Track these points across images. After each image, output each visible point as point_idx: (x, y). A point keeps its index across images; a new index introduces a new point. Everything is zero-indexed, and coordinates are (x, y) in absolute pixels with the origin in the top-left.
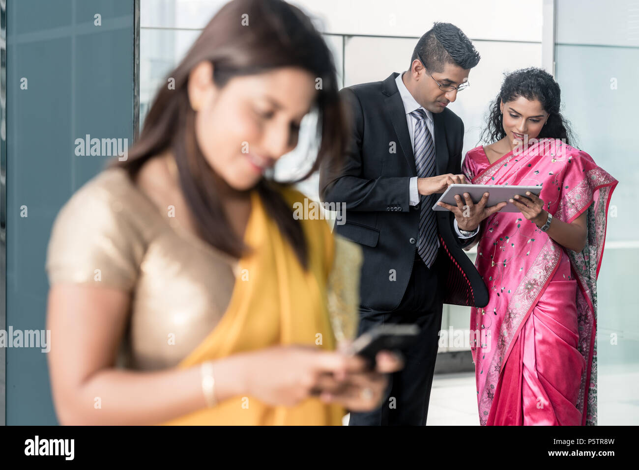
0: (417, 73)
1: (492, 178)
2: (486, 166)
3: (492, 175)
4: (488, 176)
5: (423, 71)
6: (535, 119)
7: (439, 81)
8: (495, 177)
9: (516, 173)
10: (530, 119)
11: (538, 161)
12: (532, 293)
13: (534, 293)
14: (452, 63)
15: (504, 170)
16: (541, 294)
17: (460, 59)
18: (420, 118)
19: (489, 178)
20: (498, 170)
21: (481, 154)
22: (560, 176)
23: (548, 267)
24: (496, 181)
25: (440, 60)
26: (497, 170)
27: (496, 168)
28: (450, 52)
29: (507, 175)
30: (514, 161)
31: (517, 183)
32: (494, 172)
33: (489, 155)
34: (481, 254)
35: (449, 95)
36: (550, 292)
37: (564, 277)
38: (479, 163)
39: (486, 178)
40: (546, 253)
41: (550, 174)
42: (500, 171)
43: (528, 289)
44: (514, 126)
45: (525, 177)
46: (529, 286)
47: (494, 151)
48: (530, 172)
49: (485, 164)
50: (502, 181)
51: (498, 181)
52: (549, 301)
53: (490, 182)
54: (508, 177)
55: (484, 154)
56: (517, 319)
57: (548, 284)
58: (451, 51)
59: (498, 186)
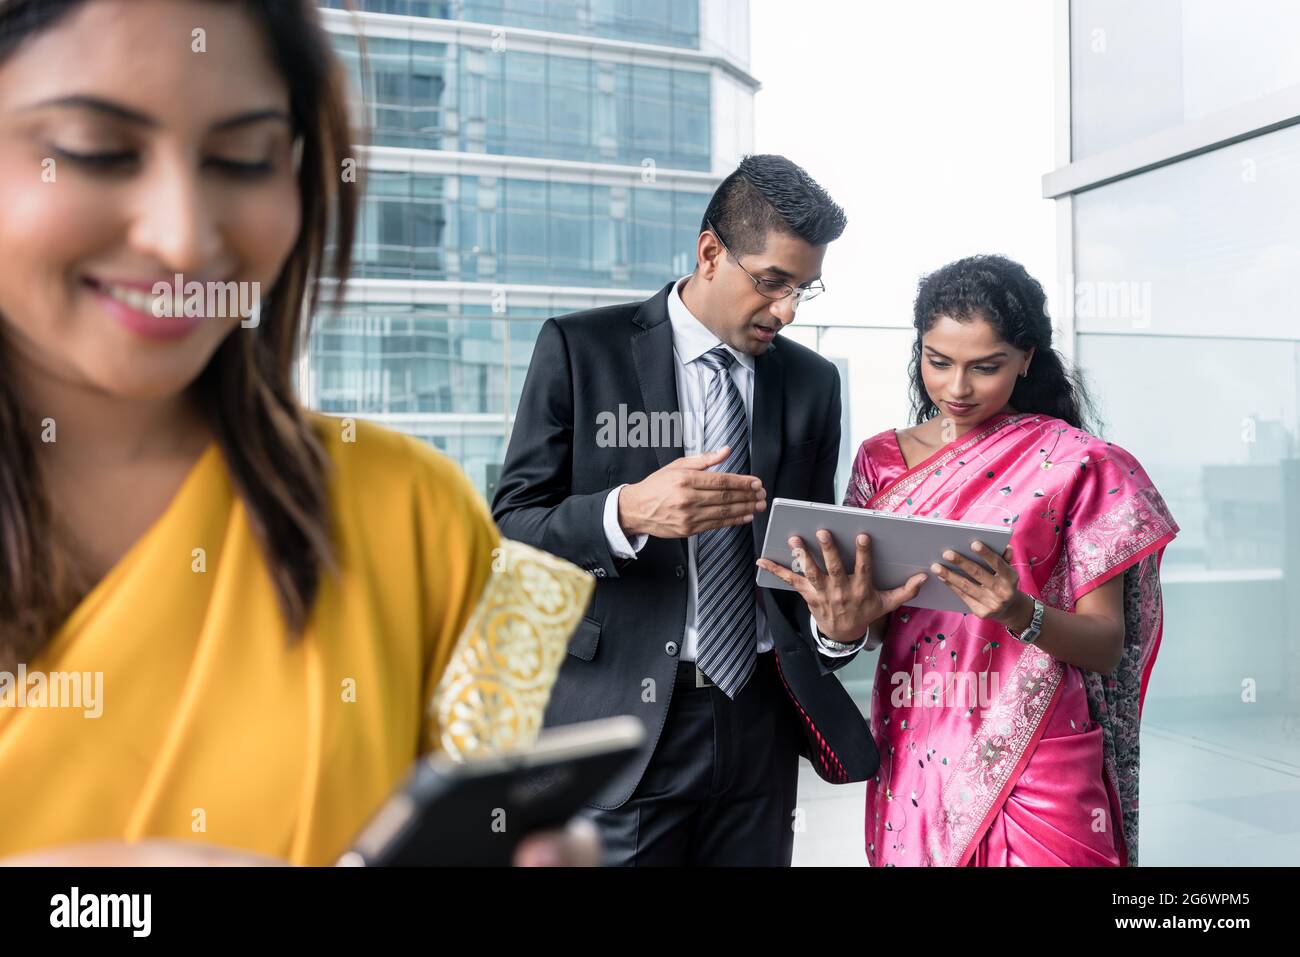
0: (708, 263)
1: (908, 501)
2: (898, 473)
3: (908, 493)
4: (900, 495)
5: (722, 258)
6: (985, 365)
7: (757, 275)
8: (913, 498)
9: (958, 493)
10: (972, 366)
11: (1009, 465)
12: (997, 769)
13: (1004, 769)
14: (785, 229)
15: (935, 482)
16: (1018, 771)
17: (800, 220)
18: (719, 366)
19: (903, 498)
20: (922, 483)
21: (889, 446)
22: (1061, 499)
23: (1030, 707)
24: (915, 506)
25: (758, 227)
26: (919, 482)
27: (919, 477)
28: (778, 206)
29: (939, 495)
30: (957, 464)
31: (960, 513)
32: (913, 486)
33: (906, 448)
34: (885, 667)
35: (778, 309)
36: (1042, 765)
37: (1073, 725)
38: (885, 465)
39: (895, 499)
40: (1025, 675)
41: (1037, 495)
42: (925, 485)
43: (988, 758)
44: (943, 387)
45: (978, 501)
46: (991, 753)
47: (917, 439)
48: (989, 490)
49: (897, 469)
50: (927, 507)
51: (921, 507)
52: (1041, 785)
53: (902, 508)
54: (942, 499)
55: (897, 448)
56: (964, 828)
57: (1035, 747)
58: (779, 202)
59: (919, 518)
